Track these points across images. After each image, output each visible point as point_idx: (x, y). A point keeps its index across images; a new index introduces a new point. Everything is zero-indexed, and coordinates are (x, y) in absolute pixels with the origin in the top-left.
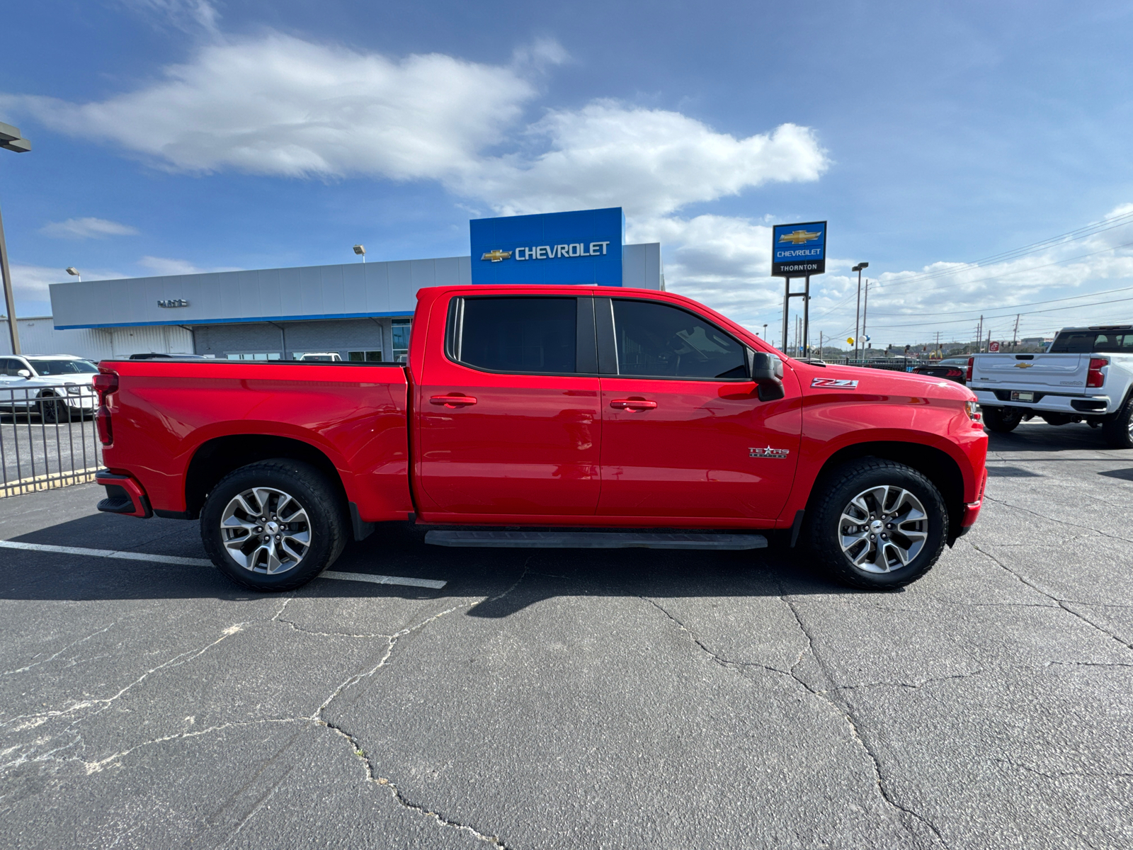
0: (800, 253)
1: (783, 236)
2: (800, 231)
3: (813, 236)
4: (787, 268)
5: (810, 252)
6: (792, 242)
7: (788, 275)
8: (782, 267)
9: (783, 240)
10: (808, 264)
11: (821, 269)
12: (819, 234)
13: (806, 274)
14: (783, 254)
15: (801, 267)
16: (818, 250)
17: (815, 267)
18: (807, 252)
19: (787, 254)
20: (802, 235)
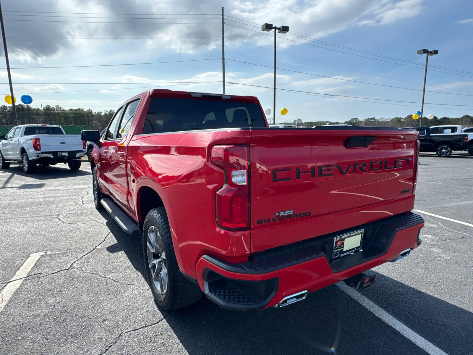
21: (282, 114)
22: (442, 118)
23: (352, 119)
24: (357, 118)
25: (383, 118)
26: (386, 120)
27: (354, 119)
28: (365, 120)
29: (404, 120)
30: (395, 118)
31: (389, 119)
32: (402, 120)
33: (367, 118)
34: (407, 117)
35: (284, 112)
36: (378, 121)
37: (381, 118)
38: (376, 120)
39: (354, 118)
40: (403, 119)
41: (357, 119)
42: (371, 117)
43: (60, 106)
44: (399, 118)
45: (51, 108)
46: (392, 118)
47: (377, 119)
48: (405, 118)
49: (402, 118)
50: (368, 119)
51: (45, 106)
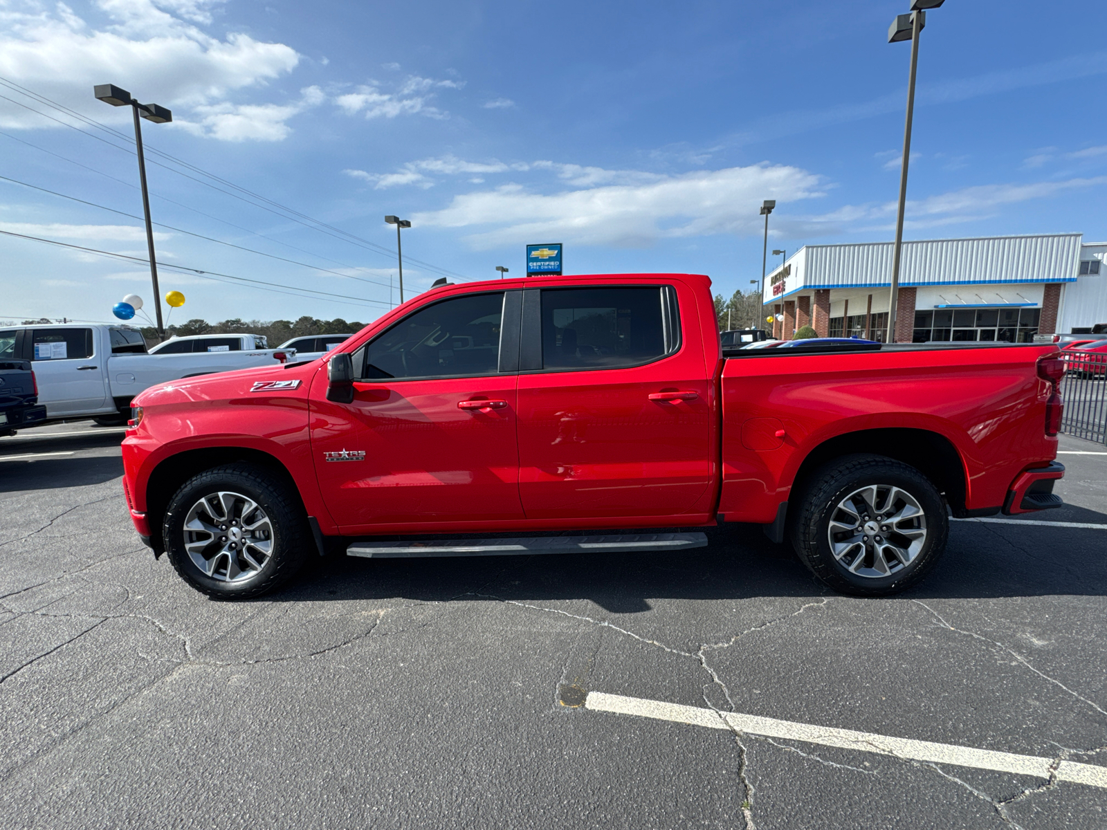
21: (172, 306)
22: (353, 323)
23: (191, 321)
24: (202, 319)
25: (257, 320)
26: (262, 324)
27: (196, 321)
28: (220, 323)
29: (295, 325)
30: (278, 322)
31: (269, 323)
32: (292, 326)
33: (224, 321)
34: (300, 319)
35: (177, 299)
36: (248, 326)
37: (254, 322)
38: (243, 324)
39: (194, 318)
40: (292, 323)
41: (202, 321)
42: (233, 319)
44: (285, 322)
46: (274, 320)
47: (246, 324)
48: (297, 322)
49: (292, 321)
50: (228, 322)
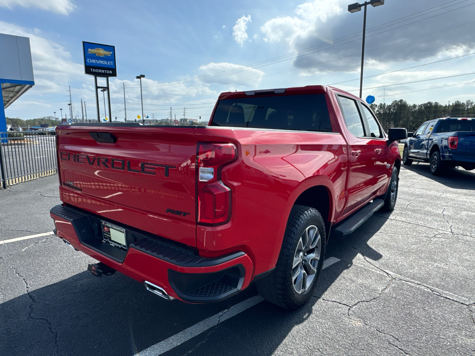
0: (101, 62)
1: (89, 50)
2: (100, 49)
3: (109, 53)
4: (94, 70)
5: (107, 63)
6: (95, 54)
7: (96, 75)
8: (92, 69)
9: (90, 52)
10: (107, 70)
11: (114, 74)
12: (111, 53)
13: (106, 75)
14: (91, 61)
15: (103, 71)
16: (112, 62)
17: (111, 72)
18: (106, 63)
19: (94, 61)
20: (102, 52)
43: (471, 101)
45: (460, 104)
51: (454, 102)
